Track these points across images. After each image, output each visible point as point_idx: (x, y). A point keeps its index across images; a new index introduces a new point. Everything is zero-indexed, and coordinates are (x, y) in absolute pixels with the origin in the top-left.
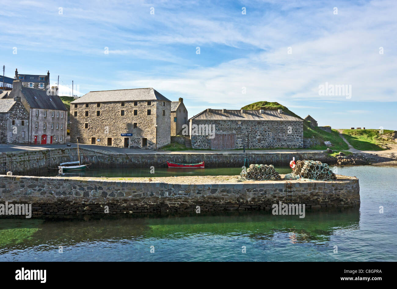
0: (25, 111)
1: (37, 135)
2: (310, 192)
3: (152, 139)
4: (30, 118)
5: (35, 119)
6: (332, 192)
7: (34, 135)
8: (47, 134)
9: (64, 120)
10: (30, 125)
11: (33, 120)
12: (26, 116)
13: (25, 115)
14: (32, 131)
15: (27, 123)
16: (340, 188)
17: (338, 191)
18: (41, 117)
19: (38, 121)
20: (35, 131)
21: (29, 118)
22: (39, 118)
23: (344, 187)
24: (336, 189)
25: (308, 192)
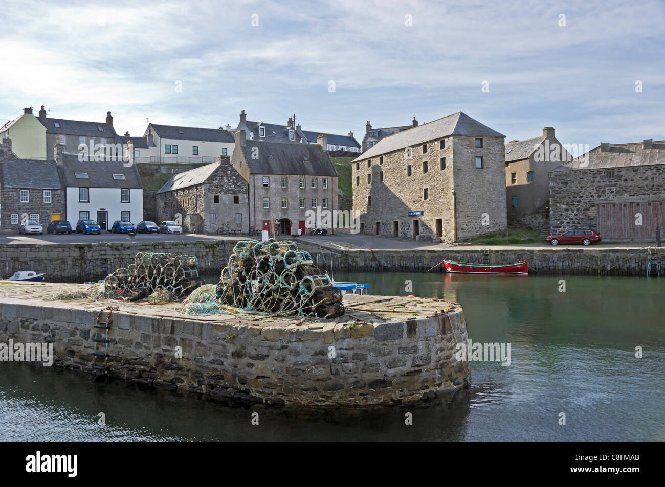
0: (240, 179)
1: (268, 219)
2: (155, 351)
3: (449, 220)
4: (251, 191)
5: (262, 192)
6: (222, 364)
7: (260, 220)
8: (290, 218)
9: (330, 193)
10: (252, 202)
11: (256, 195)
12: (243, 188)
13: (239, 186)
14: (256, 213)
15: (244, 199)
16: (254, 353)
17: (246, 360)
18: (275, 189)
19: (268, 195)
20: (264, 213)
21: (248, 190)
22: (270, 190)
23: (271, 348)
24: (238, 354)
25: (149, 352)
